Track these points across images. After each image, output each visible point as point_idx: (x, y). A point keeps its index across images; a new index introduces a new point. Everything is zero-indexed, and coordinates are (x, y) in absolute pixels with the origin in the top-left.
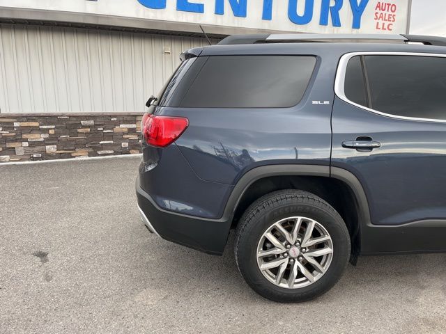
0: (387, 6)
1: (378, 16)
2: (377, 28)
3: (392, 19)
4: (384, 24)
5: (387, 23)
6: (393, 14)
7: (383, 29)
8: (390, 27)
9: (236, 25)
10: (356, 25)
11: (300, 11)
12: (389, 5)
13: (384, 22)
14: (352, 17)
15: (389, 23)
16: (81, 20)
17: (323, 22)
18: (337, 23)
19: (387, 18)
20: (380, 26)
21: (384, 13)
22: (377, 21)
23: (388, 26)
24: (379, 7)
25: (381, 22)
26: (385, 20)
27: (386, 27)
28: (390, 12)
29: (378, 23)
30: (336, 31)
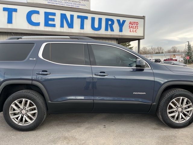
0: (134, 23)
1: (130, 27)
2: (130, 31)
3: (137, 28)
4: (133, 30)
5: (134, 30)
6: (137, 26)
7: (133, 32)
8: (136, 31)
9: (69, 31)
10: (121, 30)
11: (96, 26)
12: (135, 22)
13: (133, 29)
14: (119, 28)
15: (136, 29)
16: (6, 31)
17: (106, 29)
18: (112, 30)
19: (134, 28)
20: (132, 31)
21: (133, 26)
22: (130, 29)
23: (135, 31)
24: (131, 23)
25: (132, 29)
27: (134, 31)
28: (136, 25)
29: (130, 30)
30: (112, 33)
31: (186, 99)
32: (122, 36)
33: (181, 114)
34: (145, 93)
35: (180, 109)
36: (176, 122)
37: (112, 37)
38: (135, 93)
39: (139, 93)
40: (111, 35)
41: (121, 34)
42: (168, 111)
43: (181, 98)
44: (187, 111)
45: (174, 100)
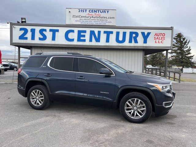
0: (160, 34)
1: (156, 38)
3: (163, 39)
4: (159, 41)
6: (164, 37)
7: (159, 43)
8: (162, 42)
10: (145, 42)
11: (121, 38)
12: (161, 34)
14: (143, 39)
15: (162, 40)
17: (130, 41)
18: (136, 42)
19: (160, 39)
20: (157, 42)
21: (159, 37)
22: (156, 40)
24: (156, 35)
25: (157, 41)
26: (159, 39)
27: (160, 42)
28: (162, 36)
29: (156, 41)
31: (140, 100)
32: (146, 47)
33: (136, 112)
34: (108, 93)
36: (132, 117)
37: (136, 48)
38: (102, 92)
40: (135, 46)
41: (145, 45)
42: (125, 108)
43: (136, 99)
44: (141, 111)
45: (130, 100)
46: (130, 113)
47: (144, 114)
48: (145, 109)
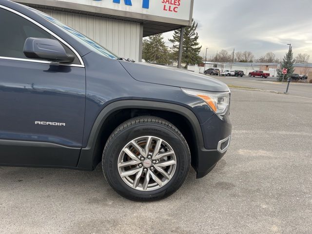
2: (164, 9)
3: (177, 3)
4: (170, 7)
5: (173, 7)
7: (170, 10)
8: (176, 9)
13: (170, 5)
15: (175, 6)
19: (173, 3)
20: (167, 8)
22: (164, 4)
25: (167, 5)
26: (171, 4)
27: (172, 9)
29: (165, 6)
30: (128, 9)
31: (161, 140)
32: (147, 15)
33: (150, 172)
34: (64, 124)
35: (147, 163)
37: (128, 16)
38: (39, 123)
39: (51, 123)
40: (126, 12)
41: (145, 11)
42: (119, 165)
43: (150, 137)
44: (163, 168)
45: (133, 142)
46: (133, 177)
47: (170, 177)
48: (172, 162)
